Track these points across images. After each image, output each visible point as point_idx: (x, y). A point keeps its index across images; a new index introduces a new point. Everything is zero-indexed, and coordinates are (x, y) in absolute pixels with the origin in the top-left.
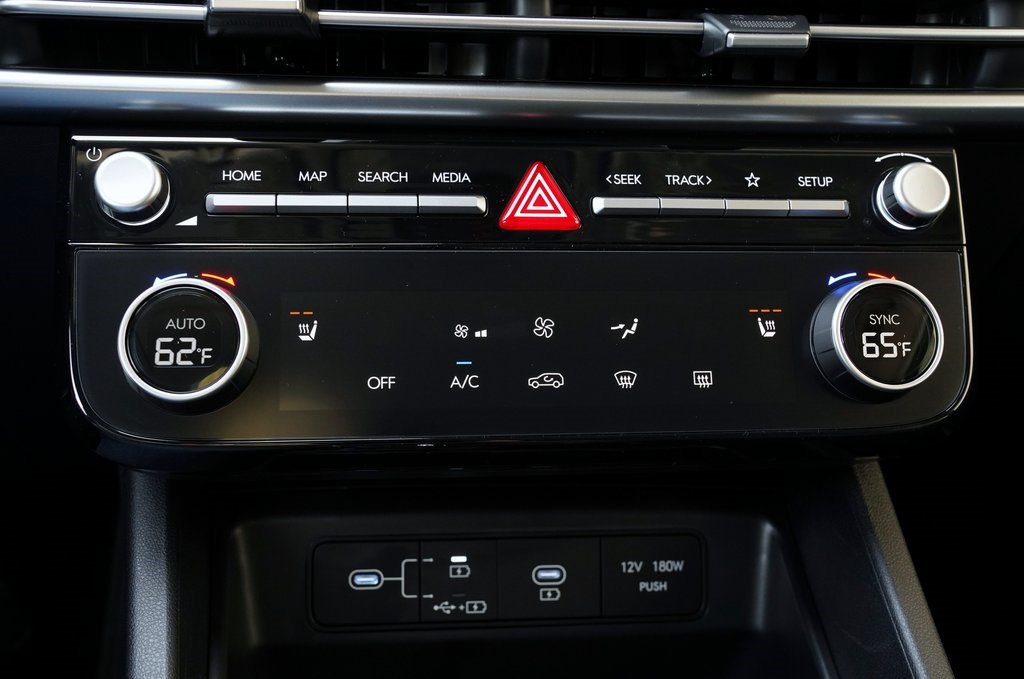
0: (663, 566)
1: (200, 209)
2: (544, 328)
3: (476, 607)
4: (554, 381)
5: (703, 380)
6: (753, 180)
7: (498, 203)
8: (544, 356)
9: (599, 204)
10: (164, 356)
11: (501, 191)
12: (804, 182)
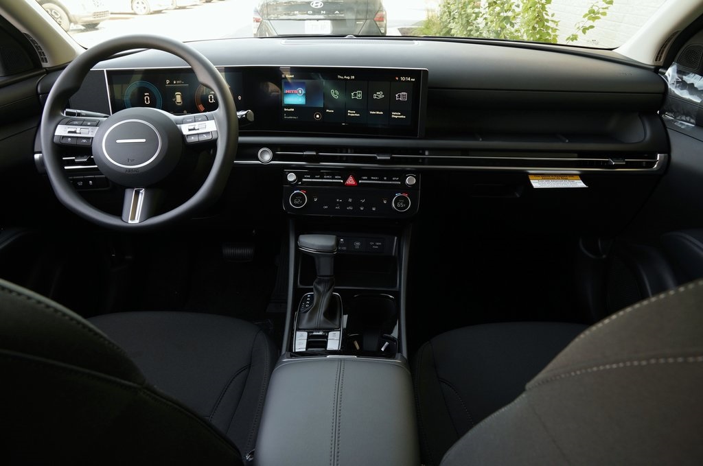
0: (377, 244)
1: (301, 181)
2: (350, 200)
3: (344, 248)
4: (351, 208)
5: (374, 209)
6: (385, 178)
7: (344, 182)
8: (350, 204)
9: (360, 181)
10: (296, 202)
11: (345, 180)
12: (394, 179)
